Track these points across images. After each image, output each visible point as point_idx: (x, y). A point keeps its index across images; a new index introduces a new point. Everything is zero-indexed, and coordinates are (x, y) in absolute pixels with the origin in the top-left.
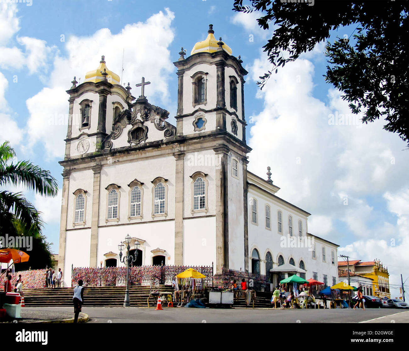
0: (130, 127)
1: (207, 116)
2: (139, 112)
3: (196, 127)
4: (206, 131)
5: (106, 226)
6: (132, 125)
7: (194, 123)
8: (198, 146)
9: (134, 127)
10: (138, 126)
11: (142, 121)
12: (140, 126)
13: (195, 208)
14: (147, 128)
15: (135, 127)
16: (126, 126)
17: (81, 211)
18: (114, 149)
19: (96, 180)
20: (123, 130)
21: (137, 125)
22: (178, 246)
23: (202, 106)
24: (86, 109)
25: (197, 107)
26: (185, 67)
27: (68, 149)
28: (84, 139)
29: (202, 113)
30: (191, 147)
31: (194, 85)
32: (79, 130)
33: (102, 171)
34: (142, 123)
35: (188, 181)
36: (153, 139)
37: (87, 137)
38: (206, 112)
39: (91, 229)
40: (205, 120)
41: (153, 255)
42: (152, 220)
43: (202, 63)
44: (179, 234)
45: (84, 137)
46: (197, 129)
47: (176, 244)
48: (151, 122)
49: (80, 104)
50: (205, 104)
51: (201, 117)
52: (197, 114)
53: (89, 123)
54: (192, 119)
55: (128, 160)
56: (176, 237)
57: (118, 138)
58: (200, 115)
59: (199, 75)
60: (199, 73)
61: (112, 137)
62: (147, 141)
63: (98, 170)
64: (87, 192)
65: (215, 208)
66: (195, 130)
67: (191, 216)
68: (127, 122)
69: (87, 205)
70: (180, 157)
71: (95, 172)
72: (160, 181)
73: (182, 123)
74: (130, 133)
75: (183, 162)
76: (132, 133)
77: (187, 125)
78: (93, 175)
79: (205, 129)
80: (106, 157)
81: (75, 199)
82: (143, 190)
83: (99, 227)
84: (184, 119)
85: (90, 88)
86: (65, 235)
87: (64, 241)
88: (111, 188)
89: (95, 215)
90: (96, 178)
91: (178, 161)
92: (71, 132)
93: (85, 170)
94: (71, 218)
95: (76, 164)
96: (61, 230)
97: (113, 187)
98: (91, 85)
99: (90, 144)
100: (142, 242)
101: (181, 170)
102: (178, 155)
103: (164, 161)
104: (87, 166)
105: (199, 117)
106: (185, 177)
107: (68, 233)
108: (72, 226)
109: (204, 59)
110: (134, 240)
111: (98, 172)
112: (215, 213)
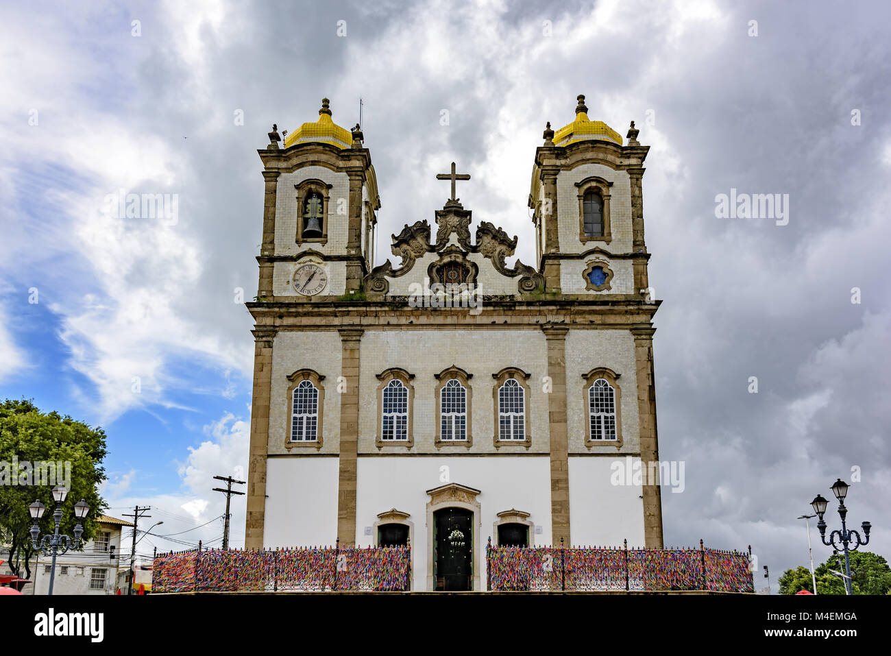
0: (433, 258)
1: (613, 265)
2: (454, 231)
3: (589, 281)
4: (611, 292)
5: (377, 455)
6: (441, 255)
7: (586, 273)
8: (597, 319)
9: (443, 259)
10: (453, 259)
11: (464, 251)
12: (460, 260)
13: (593, 437)
14: (474, 265)
15: (447, 259)
16: (424, 253)
17: (308, 418)
18: (394, 297)
19: (348, 354)
20: (415, 260)
21: (450, 257)
22: (558, 507)
23: (602, 245)
24: (309, 201)
25: (591, 245)
26: (558, 162)
27: (266, 279)
28: (312, 263)
29: (602, 257)
30: (579, 320)
31: (582, 201)
32: (297, 242)
33: (362, 339)
34: (465, 255)
35: (577, 382)
36: (489, 290)
37: (321, 261)
38: (611, 256)
39: (338, 458)
40: (609, 272)
41: (500, 522)
42: (494, 450)
43: (599, 163)
44: (560, 483)
45: (311, 261)
46: (591, 286)
47: (554, 503)
48: (486, 256)
49: (298, 187)
50: (608, 242)
51: (600, 265)
52: (592, 257)
53: (324, 233)
54: (582, 265)
55: (432, 325)
56: (553, 489)
57: (402, 275)
58: (597, 260)
59: (594, 184)
60: (593, 180)
61: (388, 272)
63: (352, 334)
64: (325, 377)
65: (637, 440)
66: (587, 289)
67: (586, 451)
68: (425, 247)
69: (325, 407)
70: (557, 335)
71: (345, 338)
72: (511, 375)
73: (558, 270)
74: (434, 270)
75: (563, 344)
76: (438, 271)
77: (569, 276)
78: (340, 344)
79: (609, 288)
80: (376, 311)
81: (290, 389)
82: (470, 388)
83: (360, 455)
84: (562, 262)
85: (323, 157)
86: (265, 465)
87: (263, 479)
88: (392, 376)
89: (351, 428)
90: (348, 352)
91: (552, 341)
92: (272, 242)
93: (318, 330)
94: (281, 430)
95: (294, 314)
96: (252, 454)
97: (395, 375)
98: (327, 152)
99: (329, 277)
100: (473, 493)
101: (559, 360)
102: (556, 332)
103: (519, 337)
104: (323, 322)
105: (596, 265)
106: (569, 374)
107: (270, 461)
108: (283, 447)
109: (601, 156)
110: (454, 490)
111: (354, 338)
112: (637, 450)
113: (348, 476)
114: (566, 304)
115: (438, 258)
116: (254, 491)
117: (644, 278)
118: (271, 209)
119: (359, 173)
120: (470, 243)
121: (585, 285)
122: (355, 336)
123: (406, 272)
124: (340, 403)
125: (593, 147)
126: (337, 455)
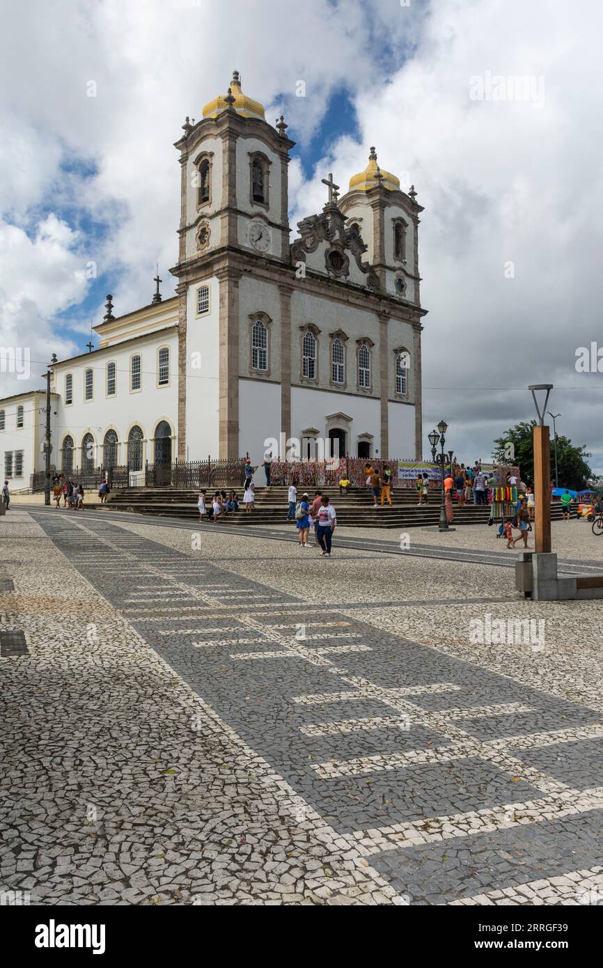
0: (327, 245)
1: (407, 280)
2: (338, 229)
3: (397, 288)
4: (406, 298)
5: (301, 386)
6: (332, 244)
7: (396, 282)
8: (400, 314)
9: (332, 248)
10: (337, 249)
11: (343, 246)
12: (340, 251)
13: (397, 391)
14: (347, 258)
15: (334, 249)
16: (323, 239)
17: (260, 351)
20: (318, 243)
21: (336, 247)
22: (383, 433)
23: (402, 265)
26: (385, 199)
27: (233, 229)
28: (262, 224)
30: (394, 313)
31: (394, 231)
32: (250, 202)
33: (292, 296)
34: (344, 249)
36: (354, 279)
37: (266, 224)
39: (281, 386)
40: (405, 285)
41: (359, 440)
42: (357, 392)
43: (401, 208)
44: (384, 418)
45: (260, 221)
46: (398, 291)
47: (382, 430)
48: (353, 254)
49: (250, 155)
50: (405, 264)
53: (266, 200)
55: (328, 296)
56: (382, 422)
57: (312, 252)
61: (304, 247)
62: (348, 278)
63: (286, 290)
65: (413, 395)
66: (396, 293)
67: (394, 399)
68: (324, 235)
69: (271, 344)
70: (383, 320)
71: (282, 292)
72: (364, 342)
73: (385, 275)
74: (328, 254)
75: (386, 326)
76: (330, 256)
77: (389, 281)
78: (278, 296)
79: (405, 296)
81: (251, 325)
82: (346, 347)
83: (292, 385)
84: (387, 271)
85: (265, 136)
86: (237, 385)
87: (237, 395)
88: (308, 329)
89: (286, 364)
90: (284, 304)
91: (381, 324)
92: (234, 196)
93: (265, 281)
94: (246, 358)
95: (252, 264)
96: (229, 374)
97: (310, 329)
99: (271, 239)
100: (349, 419)
101: (384, 337)
102: (383, 317)
103: (367, 316)
104: (269, 276)
106: (389, 348)
107: (241, 382)
108: (247, 372)
109: (402, 203)
110: (340, 416)
111: (288, 295)
112: (413, 402)
113: (286, 400)
114: (389, 299)
115: (330, 246)
116: (231, 404)
118: (233, 166)
121: (395, 291)
122: (288, 292)
124: (280, 343)
126: (279, 383)
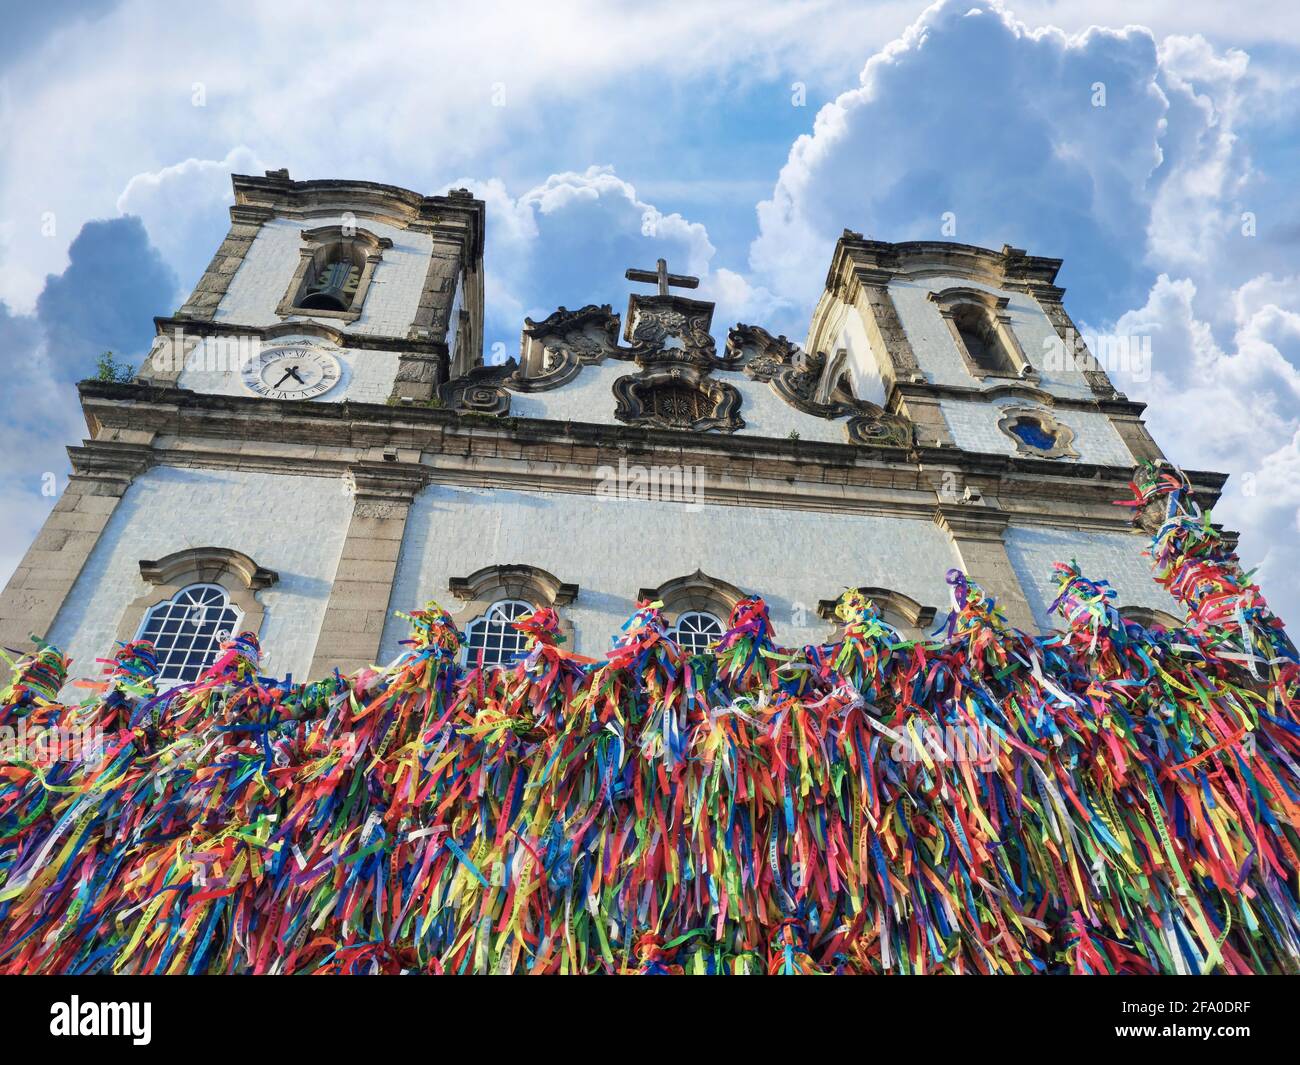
1: (1065, 417)
2: (674, 335)
3: (1019, 440)
4: (1083, 461)
6: (647, 363)
7: (1007, 426)
9: (650, 374)
10: (675, 375)
11: (701, 363)
12: (693, 376)
14: (732, 391)
19: (367, 529)
20: (580, 367)
21: (670, 370)
24: (331, 267)
25: (997, 382)
26: (884, 269)
29: (1036, 403)
30: (1023, 506)
32: (280, 310)
33: (421, 498)
34: (704, 370)
38: (1056, 402)
45: (307, 342)
49: (308, 236)
51: (1033, 414)
52: (1010, 400)
53: (357, 301)
54: (991, 412)
57: (546, 389)
58: (1024, 407)
59: (966, 301)
60: (964, 295)
61: (509, 379)
62: (741, 433)
64: (280, 577)
68: (605, 348)
70: (978, 530)
71: (367, 492)
73: (940, 414)
74: (632, 389)
75: (1002, 553)
76: (639, 391)
77: (966, 427)
78: (350, 505)
79: (1071, 451)
80: (470, 438)
84: (943, 402)
88: (502, 592)
90: (371, 523)
91: (970, 544)
92: (213, 306)
97: (514, 591)
98: (391, 203)
101: (1005, 588)
102: (975, 524)
103: (874, 529)
104: (308, 455)
105: (1025, 414)
111: (396, 494)
114: (986, 465)
115: (639, 370)
117: (1148, 445)
118: (231, 261)
119: (457, 235)
120: (714, 352)
121: (1013, 444)
122: (399, 488)
123: (555, 386)
124: (311, 652)
125: (948, 255)
